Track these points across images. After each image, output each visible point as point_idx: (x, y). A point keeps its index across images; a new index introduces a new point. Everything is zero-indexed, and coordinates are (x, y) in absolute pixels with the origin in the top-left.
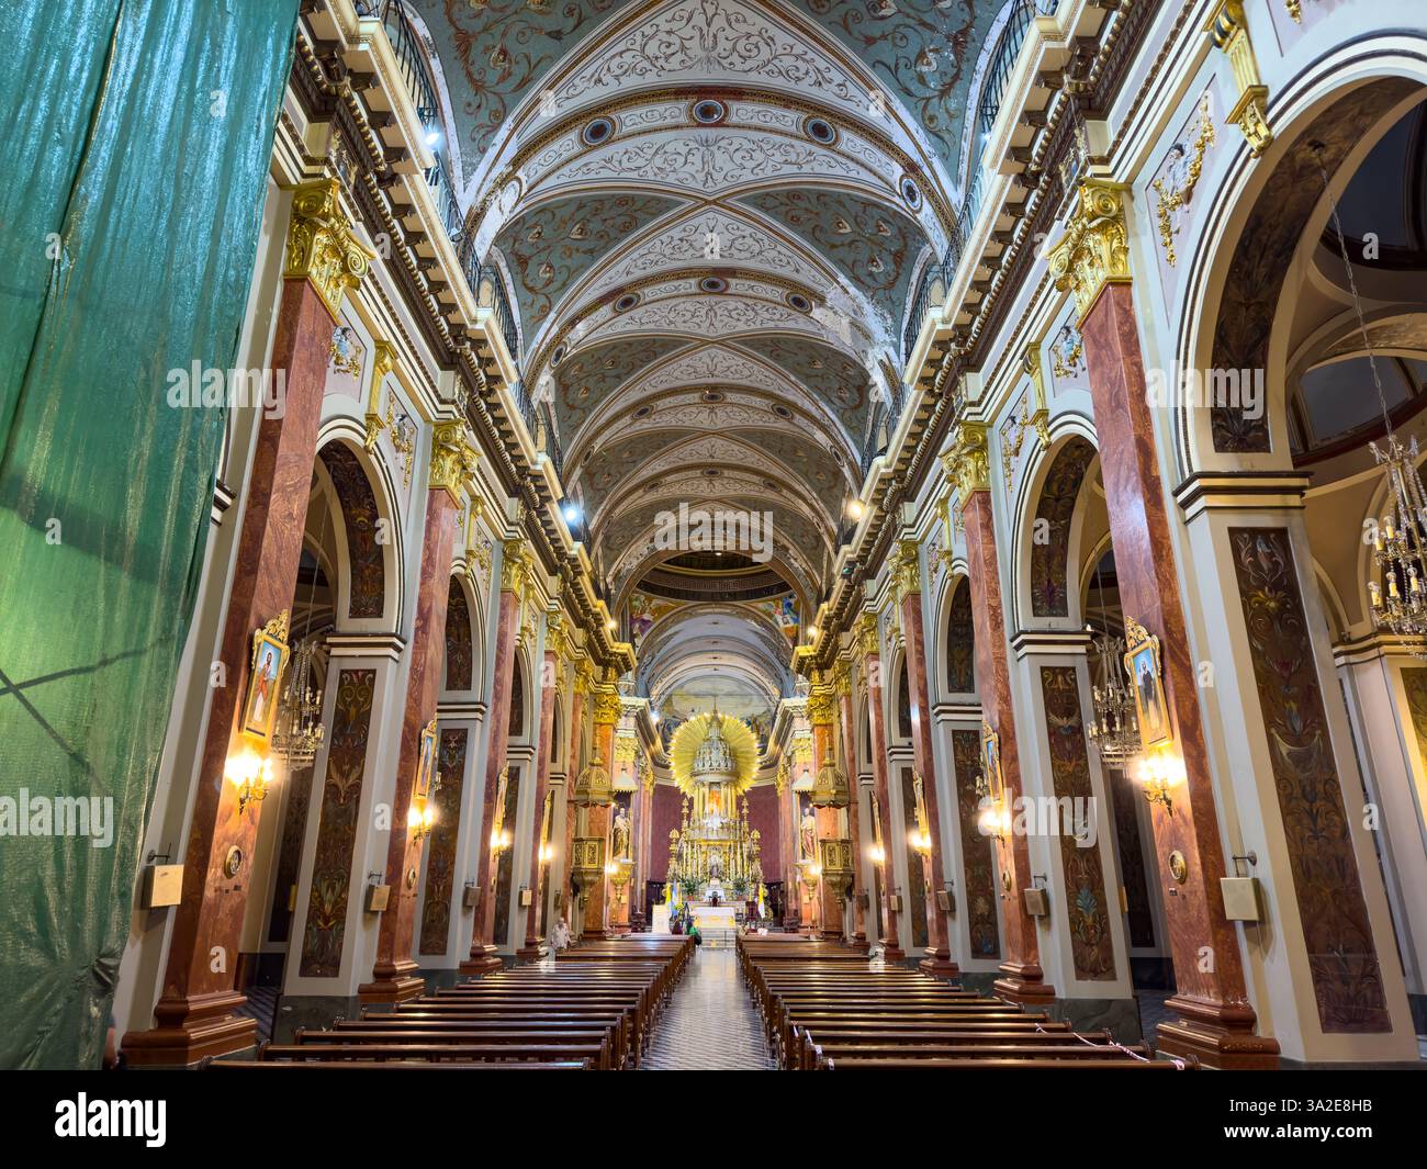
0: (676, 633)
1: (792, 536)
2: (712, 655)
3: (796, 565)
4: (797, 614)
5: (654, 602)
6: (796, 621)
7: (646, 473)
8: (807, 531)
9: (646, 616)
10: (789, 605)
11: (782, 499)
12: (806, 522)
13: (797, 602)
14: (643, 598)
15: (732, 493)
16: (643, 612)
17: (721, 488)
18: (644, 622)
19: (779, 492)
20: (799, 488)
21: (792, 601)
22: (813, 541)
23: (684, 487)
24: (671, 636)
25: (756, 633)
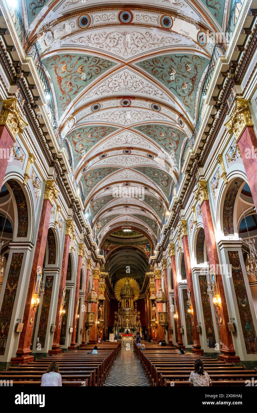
0: (116, 254)
1: (149, 225)
2: (127, 261)
3: (150, 233)
4: (150, 248)
5: (111, 245)
6: (150, 250)
7: (108, 207)
8: (153, 223)
9: (108, 249)
10: (148, 246)
11: (146, 214)
12: (152, 220)
13: (150, 245)
14: (107, 244)
15: (132, 213)
16: (107, 248)
17: (129, 211)
18: (108, 251)
19: (145, 212)
20: (151, 211)
21: (149, 245)
22: (155, 226)
23: (119, 211)
24: (115, 255)
25: (139, 254)
